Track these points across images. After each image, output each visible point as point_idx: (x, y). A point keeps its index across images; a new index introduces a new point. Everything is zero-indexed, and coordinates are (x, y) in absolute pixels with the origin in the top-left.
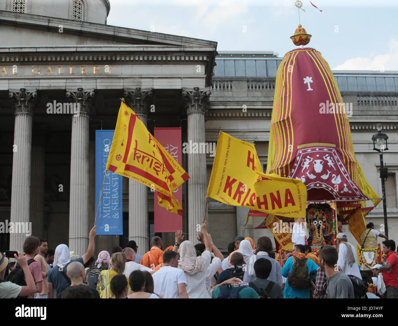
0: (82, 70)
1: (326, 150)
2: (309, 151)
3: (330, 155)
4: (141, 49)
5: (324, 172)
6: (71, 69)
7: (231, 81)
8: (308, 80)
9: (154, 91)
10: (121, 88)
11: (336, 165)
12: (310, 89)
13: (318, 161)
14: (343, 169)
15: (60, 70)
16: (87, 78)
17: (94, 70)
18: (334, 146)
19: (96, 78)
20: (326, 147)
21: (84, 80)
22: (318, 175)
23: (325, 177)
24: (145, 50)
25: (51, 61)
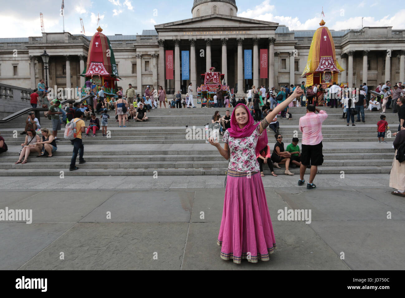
0: (241, 32)
1: (329, 58)
2: (324, 58)
3: (330, 60)
4: (257, 26)
5: (328, 65)
6: (237, 32)
7: (290, 34)
8: (325, 37)
9: (261, 38)
10: (251, 37)
11: (332, 63)
12: (325, 40)
13: (327, 62)
14: (333, 63)
15: (234, 32)
16: (242, 35)
17: (244, 32)
18: (331, 56)
19: (245, 35)
20: (328, 57)
21: (241, 35)
22: (327, 66)
23: (329, 66)
24: (259, 26)
25: (232, 30)
